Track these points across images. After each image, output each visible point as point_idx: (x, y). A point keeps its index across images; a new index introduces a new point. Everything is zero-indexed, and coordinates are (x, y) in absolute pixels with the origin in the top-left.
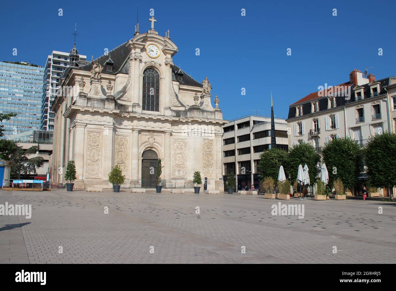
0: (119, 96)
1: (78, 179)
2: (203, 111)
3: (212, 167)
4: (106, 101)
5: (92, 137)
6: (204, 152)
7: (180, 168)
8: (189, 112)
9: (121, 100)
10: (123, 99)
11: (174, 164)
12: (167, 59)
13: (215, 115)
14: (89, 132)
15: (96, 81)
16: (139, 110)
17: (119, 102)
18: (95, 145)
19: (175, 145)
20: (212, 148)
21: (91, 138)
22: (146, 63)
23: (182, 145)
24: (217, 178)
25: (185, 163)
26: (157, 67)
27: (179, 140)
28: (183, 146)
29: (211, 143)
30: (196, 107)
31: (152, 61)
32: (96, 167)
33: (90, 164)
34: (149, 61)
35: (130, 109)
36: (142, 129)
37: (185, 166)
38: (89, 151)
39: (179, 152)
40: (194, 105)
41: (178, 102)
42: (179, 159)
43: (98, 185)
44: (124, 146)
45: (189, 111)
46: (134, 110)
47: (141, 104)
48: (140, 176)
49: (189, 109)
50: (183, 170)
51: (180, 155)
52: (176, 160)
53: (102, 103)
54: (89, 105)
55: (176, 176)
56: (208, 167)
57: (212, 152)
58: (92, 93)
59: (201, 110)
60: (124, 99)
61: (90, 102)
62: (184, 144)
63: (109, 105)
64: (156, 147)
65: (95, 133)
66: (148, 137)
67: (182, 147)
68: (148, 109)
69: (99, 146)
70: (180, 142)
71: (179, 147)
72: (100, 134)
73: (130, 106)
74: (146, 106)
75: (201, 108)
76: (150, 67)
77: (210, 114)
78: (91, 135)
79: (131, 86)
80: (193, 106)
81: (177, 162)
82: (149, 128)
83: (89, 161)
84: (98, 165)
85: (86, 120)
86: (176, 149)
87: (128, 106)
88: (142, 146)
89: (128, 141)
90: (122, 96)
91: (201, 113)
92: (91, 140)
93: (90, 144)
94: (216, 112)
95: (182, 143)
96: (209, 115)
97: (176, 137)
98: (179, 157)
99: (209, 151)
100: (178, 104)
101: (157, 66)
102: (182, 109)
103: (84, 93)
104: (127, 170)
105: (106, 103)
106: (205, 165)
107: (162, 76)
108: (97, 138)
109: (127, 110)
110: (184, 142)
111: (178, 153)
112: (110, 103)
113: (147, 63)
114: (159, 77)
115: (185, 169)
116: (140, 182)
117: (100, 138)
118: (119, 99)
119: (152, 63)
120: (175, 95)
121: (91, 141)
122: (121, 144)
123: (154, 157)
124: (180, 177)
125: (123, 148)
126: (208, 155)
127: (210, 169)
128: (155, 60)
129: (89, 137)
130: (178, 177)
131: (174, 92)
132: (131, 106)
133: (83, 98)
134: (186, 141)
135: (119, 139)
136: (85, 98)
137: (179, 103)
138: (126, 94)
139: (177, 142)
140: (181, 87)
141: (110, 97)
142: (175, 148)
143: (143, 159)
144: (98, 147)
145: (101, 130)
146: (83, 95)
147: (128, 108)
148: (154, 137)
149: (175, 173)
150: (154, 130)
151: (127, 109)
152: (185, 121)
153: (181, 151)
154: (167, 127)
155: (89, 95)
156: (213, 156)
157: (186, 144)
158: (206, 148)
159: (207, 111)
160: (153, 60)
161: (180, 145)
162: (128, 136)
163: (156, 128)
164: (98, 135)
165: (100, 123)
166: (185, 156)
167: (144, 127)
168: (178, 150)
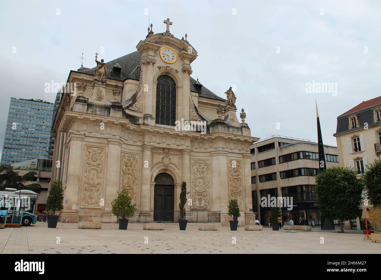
0: (128, 105)
1: (71, 209)
2: (229, 127)
3: (241, 195)
4: (111, 108)
5: (91, 154)
6: (231, 176)
7: (201, 197)
8: (212, 128)
9: (129, 109)
10: (132, 109)
11: (194, 191)
12: (185, 65)
13: (242, 131)
14: (89, 147)
15: (100, 83)
16: (152, 122)
17: (127, 111)
18: (96, 163)
19: (195, 167)
20: (240, 171)
21: (90, 154)
22: (159, 68)
23: (204, 168)
24: (246, 208)
25: (208, 190)
26: (173, 73)
27: (199, 161)
28: (205, 169)
30: (220, 121)
31: (167, 67)
32: (95, 193)
33: (88, 189)
34: (164, 66)
35: (141, 121)
36: (155, 146)
37: (208, 194)
38: (88, 171)
39: (199, 176)
40: (218, 119)
41: (197, 115)
42: (200, 185)
43: (97, 218)
44: (133, 167)
45: (212, 126)
46: (146, 122)
47: (154, 116)
48: (153, 206)
49: (211, 124)
50: (205, 199)
51: (201, 180)
52: (196, 186)
53: (106, 111)
54: (89, 112)
55: (196, 207)
56: (236, 195)
57: (240, 177)
58: (94, 99)
59: (226, 125)
60: (134, 109)
61: (91, 108)
62: (206, 167)
63: (114, 113)
64: (172, 170)
65: (96, 149)
67: (204, 170)
68: (162, 123)
70: (201, 164)
71: (200, 170)
72: (102, 150)
73: (140, 117)
74: (160, 119)
75: (226, 122)
76: (164, 74)
77: (236, 129)
78: (91, 150)
79: (142, 94)
80: (216, 120)
81: (197, 189)
82: (163, 145)
83: (86, 184)
84: (98, 190)
85: (85, 131)
86: (196, 173)
87: (138, 117)
88: (155, 168)
89: (137, 160)
90: (131, 105)
91: (226, 128)
92: (90, 157)
93: (88, 162)
94: (243, 128)
95: (203, 165)
96: (236, 132)
97: (196, 158)
98: (200, 183)
99: (236, 175)
103: (84, 98)
104: (135, 198)
105: (112, 110)
106: (232, 192)
107: (179, 84)
108: (98, 155)
109: (137, 123)
110: (206, 164)
111: (199, 178)
112: (117, 112)
113: (162, 69)
114: (175, 85)
115: (207, 197)
116: (152, 213)
117: (102, 155)
118: (127, 108)
119: (168, 68)
120: (194, 107)
121: (90, 159)
122: (129, 164)
123: (168, 182)
124: (202, 208)
125: (131, 169)
126: (235, 180)
127: (239, 197)
128: (171, 66)
129: (88, 154)
130: (198, 208)
131: (193, 105)
132: (142, 117)
133: (83, 103)
134: (208, 162)
135: (127, 158)
136: (85, 104)
137: (199, 117)
138: (136, 103)
139: (197, 164)
140: (200, 100)
141: (117, 104)
142: (195, 171)
143: (155, 185)
144: (99, 166)
145: (103, 145)
146: (82, 100)
147: (139, 120)
148: (171, 157)
149: (195, 202)
150: (169, 147)
151: (136, 121)
152: (207, 138)
153: (202, 175)
154: (185, 145)
155: (90, 100)
156: (242, 181)
157: (208, 166)
158: (233, 171)
159: (233, 127)
160: (168, 65)
161: (201, 167)
162: (138, 155)
163: (173, 146)
164: (99, 151)
165: (102, 136)
166: (207, 181)
167: (158, 143)
168: (198, 174)
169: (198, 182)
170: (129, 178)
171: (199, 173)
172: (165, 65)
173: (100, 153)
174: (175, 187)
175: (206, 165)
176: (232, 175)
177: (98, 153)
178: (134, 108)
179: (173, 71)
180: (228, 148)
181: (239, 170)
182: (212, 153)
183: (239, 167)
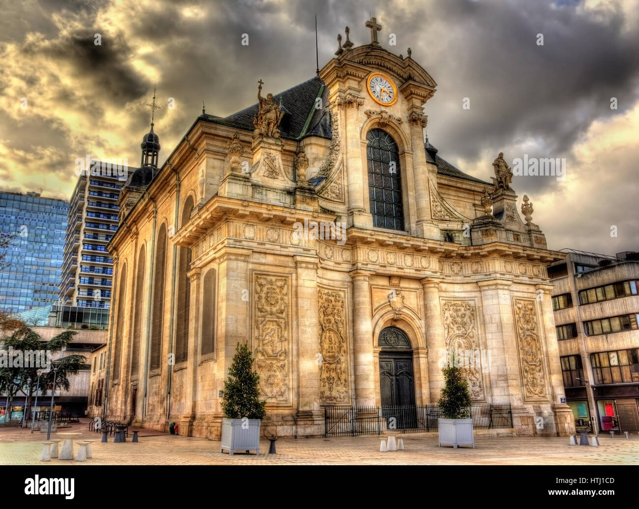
2: (507, 231)
3: (542, 370)
4: (297, 193)
5: (265, 290)
6: (521, 332)
9: (323, 198)
10: (326, 196)
12: (414, 109)
13: (530, 240)
14: (259, 274)
16: (367, 222)
18: (274, 309)
20: (535, 320)
21: (261, 290)
22: (369, 114)
23: (465, 315)
24: (554, 397)
26: (393, 126)
27: (455, 302)
28: (467, 317)
29: (531, 310)
31: (382, 112)
32: (278, 373)
33: (263, 365)
34: (376, 111)
36: (378, 271)
38: (260, 326)
39: (457, 332)
40: (484, 217)
42: (461, 349)
43: (286, 426)
44: (336, 317)
45: (476, 230)
47: (369, 209)
48: (379, 398)
49: (473, 226)
50: (473, 378)
51: (461, 341)
53: (289, 198)
57: (535, 332)
58: (261, 174)
59: (502, 227)
60: (329, 197)
61: (259, 193)
62: (468, 313)
63: (304, 202)
65: (274, 279)
66: (389, 292)
67: (465, 320)
69: (284, 315)
70: (458, 308)
71: (459, 320)
72: (285, 280)
73: (343, 214)
74: (376, 216)
76: (376, 127)
77: (521, 237)
78: (263, 282)
79: (341, 167)
82: (392, 269)
83: (260, 355)
84: (283, 367)
85: (251, 240)
86: (452, 326)
87: (339, 213)
89: (342, 302)
90: (324, 188)
92: (263, 295)
93: (260, 307)
94: (533, 234)
95: (463, 309)
97: (448, 295)
98: (460, 346)
99: (529, 327)
101: (394, 124)
102: (456, 225)
105: (298, 198)
106: (525, 364)
108: (278, 290)
111: (457, 336)
112: (307, 200)
113: (374, 116)
114: (397, 150)
115: (477, 375)
117: (285, 291)
119: (383, 115)
121: (263, 301)
122: (329, 310)
123: (401, 346)
125: (333, 321)
126: (529, 338)
127: (538, 374)
128: (389, 111)
129: (259, 289)
132: (346, 214)
133: (242, 183)
134: (472, 303)
135: (324, 297)
136: (247, 184)
138: (332, 184)
139: (451, 308)
142: (449, 322)
143: (381, 352)
144: (280, 315)
145: (287, 270)
146: (241, 176)
148: (404, 294)
150: (402, 274)
153: (463, 329)
155: (255, 178)
156: (540, 340)
157: (473, 310)
158: (522, 320)
159: (514, 232)
160: (383, 109)
161: (460, 313)
162: (344, 291)
163: (408, 271)
164: (279, 283)
165: (285, 251)
166: (474, 342)
167: (381, 266)
168: (455, 329)
169: (456, 345)
170: (330, 338)
171: (457, 325)
172: (378, 109)
173: (282, 287)
174: (415, 356)
175: (469, 309)
176: (521, 329)
177: (278, 287)
178: (329, 194)
179: (394, 121)
180: (510, 273)
181: (533, 319)
182: (480, 284)
183: (533, 312)
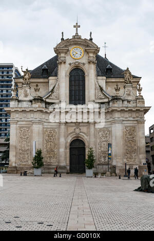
0: (48, 95)
1: (12, 166)
2: (124, 101)
3: (136, 153)
4: (34, 101)
6: (126, 139)
7: (105, 155)
8: (111, 103)
9: (49, 99)
10: (51, 98)
11: (100, 151)
12: (90, 58)
14: (20, 127)
15: (26, 86)
17: (47, 100)
18: (25, 137)
19: (100, 133)
20: (135, 134)
22: (70, 64)
24: (140, 163)
28: (107, 134)
29: (134, 130)
33: (22, 153)
34: (73, 62)
38: (21, 142)
39: (104, 140)
44: (53, 137)
48: (68, 162)
49: (111, 99)
51: (105, 143)
52: (101, 147)
53: (30, 104)
56: (131, 153)
57: (134, 139)
58: (22, 97)
59: (121, 100)
61: (20, 103)
63: (36, 104)
64: (82, 137)
65: (25, 128)
66: (75, 128)
68: (75, 104)
69: (29, 139)
70: (105, 131)
71: (104, 135)
72: (29, 128)
75: (122, 97)
76: (74, 68)
77: (131, 102)
78: (22, 130)
79: (58, 86)
80: (114, 96)
81: (102, 149)
83: (20, 151)
85: (18, 118)
86: (101, 137)
87: (55, 103)
88: (69, 136)
89: (56, 132)
90: (50, 95)
91: (121, 102)
92: (22, 133)
93: (21, 137)
94: (138, 100)
98: (104, 145)
99: (131, 137)
100: (102, 96)
101: (81, 66)
102: (106, 100)
105: (34, 103)
106: (127, 151)
110: (109, 131)
113: (72, 65)
114: (84, 74)
116: (68, 168)
118: (47, 98)
119: (76, 63)
121: (22, 135)
122: (50, 136)
123: (81, 146)
125: (52, 139)
126: (130, 141)
128: (79, 61)
129: (20, 132)
130: (103, 163)
134: (110, 129)
135: (48, 131)
136: (16, 101)
138: (54, 93)
139: (102, 131)
140: (107, 81)
141: (37, 98)
143: (70, 148)
144: (27, 139)
145: (30, 125)
146: (15, 99)
148: (81, 128)
153: (106, 139)
155: (20, 98)
156: (136, 142)
158: (128, 134)
159: (128, 100)
160: (77, 61)
161: (105, 133)
162: (57, 129)
165: (28, 120)
170: (51, 145)
171: (104, 137)
172: (75, 61)
173: (28, 131)
178: (53, 97)
179: (81, 64)
180: (123, 117)
182: (111, 122)
